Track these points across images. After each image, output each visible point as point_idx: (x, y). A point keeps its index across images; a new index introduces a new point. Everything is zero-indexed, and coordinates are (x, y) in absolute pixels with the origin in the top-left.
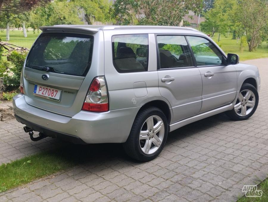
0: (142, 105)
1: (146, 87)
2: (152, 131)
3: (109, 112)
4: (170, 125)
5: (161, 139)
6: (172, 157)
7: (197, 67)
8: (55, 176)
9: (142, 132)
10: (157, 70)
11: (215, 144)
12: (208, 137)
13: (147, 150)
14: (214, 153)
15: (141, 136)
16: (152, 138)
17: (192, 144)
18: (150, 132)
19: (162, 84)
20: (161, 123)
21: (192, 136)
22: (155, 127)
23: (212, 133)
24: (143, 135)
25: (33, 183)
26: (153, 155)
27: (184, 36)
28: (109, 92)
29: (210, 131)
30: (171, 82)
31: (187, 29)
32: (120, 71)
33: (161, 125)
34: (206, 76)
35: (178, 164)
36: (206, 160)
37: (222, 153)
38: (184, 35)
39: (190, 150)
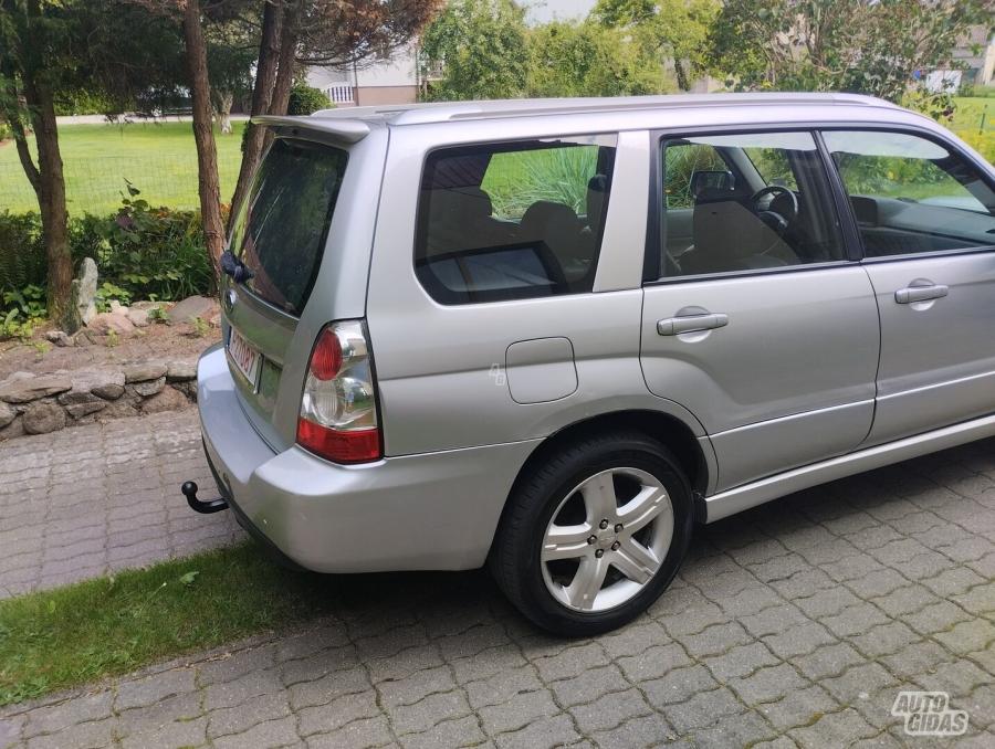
0: (548, 433)
1: (574, 359)
2: (610, 527)
3: (381, 463)
4: (707, 500)
5: (655, 554)
6: (699, 626)
7: (861, 265)
8: (234, 653)
9: (554, 531)
10: (642, 286)
11: (918, 583)
12: (905, 536)
13: (585, 597)
14: (895, 635)
15: (554, 549)
16: (613, 549)
17: (816, 567)
18: (600, 530)
19: (661, 341)
20: (655, 496)
21: (831, 526)
22: (622, 511)
23: (930, 517)
24: (559, 545)
25: (145, 676)
26: (615, 614)
27: (808, 134)
28: (381, 384)
29: (926, 506)
30: (710, 331)
31: (835, 101)
32: (444, 296)
33: (656, 504)
34: (902, 301)
35: (704, 671)
36: (840, 675)
37: (930, 645)
38: (811, 130)
39: (791, 602)
